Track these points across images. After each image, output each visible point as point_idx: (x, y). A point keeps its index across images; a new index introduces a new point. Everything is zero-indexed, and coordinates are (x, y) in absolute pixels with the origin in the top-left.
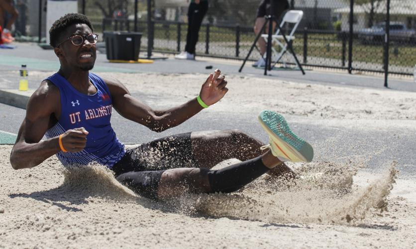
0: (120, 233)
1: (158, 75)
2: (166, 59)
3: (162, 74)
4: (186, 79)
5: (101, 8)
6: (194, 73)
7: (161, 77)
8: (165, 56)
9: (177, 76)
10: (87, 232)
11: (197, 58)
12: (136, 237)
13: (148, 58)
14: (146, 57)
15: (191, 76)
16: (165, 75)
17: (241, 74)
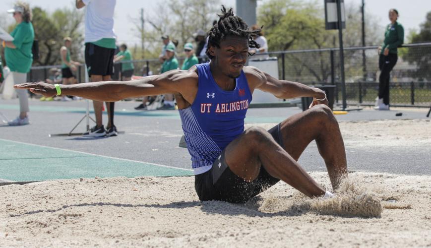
0: (248, 234)
1: (348, 123)
2: (361, 111)
3: (351, 122)
4: (374, 124)
5: (315, 75)
6: (382, 120)
7: (351, 124)
8: (360, 107)
9: (366, 122)
10: (218, 234)
11: (391, 109)
12: (263, 236)
13: (343, 110)
14: (342, 109)
15: (379, 122)
16: (354, 122)
17: (428, 119)
